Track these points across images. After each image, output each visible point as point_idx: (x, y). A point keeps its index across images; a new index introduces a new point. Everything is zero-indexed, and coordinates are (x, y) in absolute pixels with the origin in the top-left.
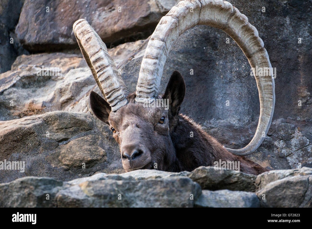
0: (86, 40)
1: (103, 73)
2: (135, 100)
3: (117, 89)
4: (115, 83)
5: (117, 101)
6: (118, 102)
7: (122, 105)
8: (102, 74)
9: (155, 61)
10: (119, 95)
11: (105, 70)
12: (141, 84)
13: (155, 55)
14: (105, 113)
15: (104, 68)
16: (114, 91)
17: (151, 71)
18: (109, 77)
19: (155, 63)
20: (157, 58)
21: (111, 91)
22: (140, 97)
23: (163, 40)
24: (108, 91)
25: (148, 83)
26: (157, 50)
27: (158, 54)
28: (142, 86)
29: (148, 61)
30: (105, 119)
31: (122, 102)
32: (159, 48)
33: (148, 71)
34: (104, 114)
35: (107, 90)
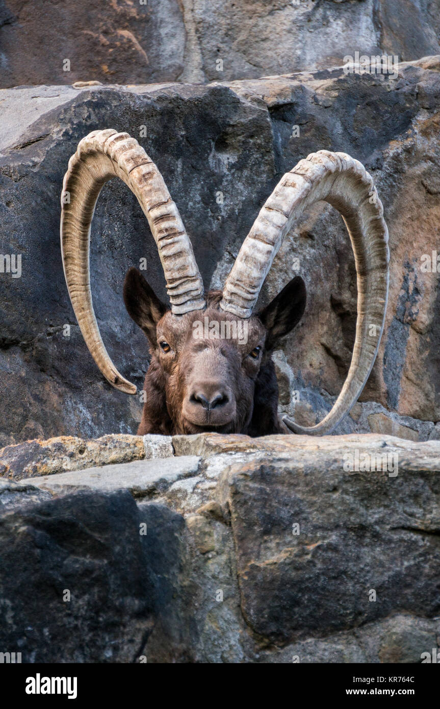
0: (144, 176)
1: (173, 243)
2: (219, 305)
3: (193, 278)
4: (190, 267)
5: (187, 298)
6: (189, 300)
7: (195, 308)
8: (171, 244)
9: (269, 247)
10: (193, 288)
11: (176, 239)
12: (238, 280)
13: (271, 237)
14: (145, 311)
15: (175, 234)
16: (185, 279)
17: (260, 263)
18: (181, 252)
19: (269, 252)
20: (273, 244)
21: (180, 278)
22: (230, 302)
23: (287, 215)
24: (174, 277)
25: (251, 282)
26: (275, 230)
27: (276, 237)
28: (239, 285)
29: (258, 245)
30: (142, 321)
31: (195, 302)
32: (279, 227)
33: (255, 263)
34: (142, 311)
35: (173, 274)
